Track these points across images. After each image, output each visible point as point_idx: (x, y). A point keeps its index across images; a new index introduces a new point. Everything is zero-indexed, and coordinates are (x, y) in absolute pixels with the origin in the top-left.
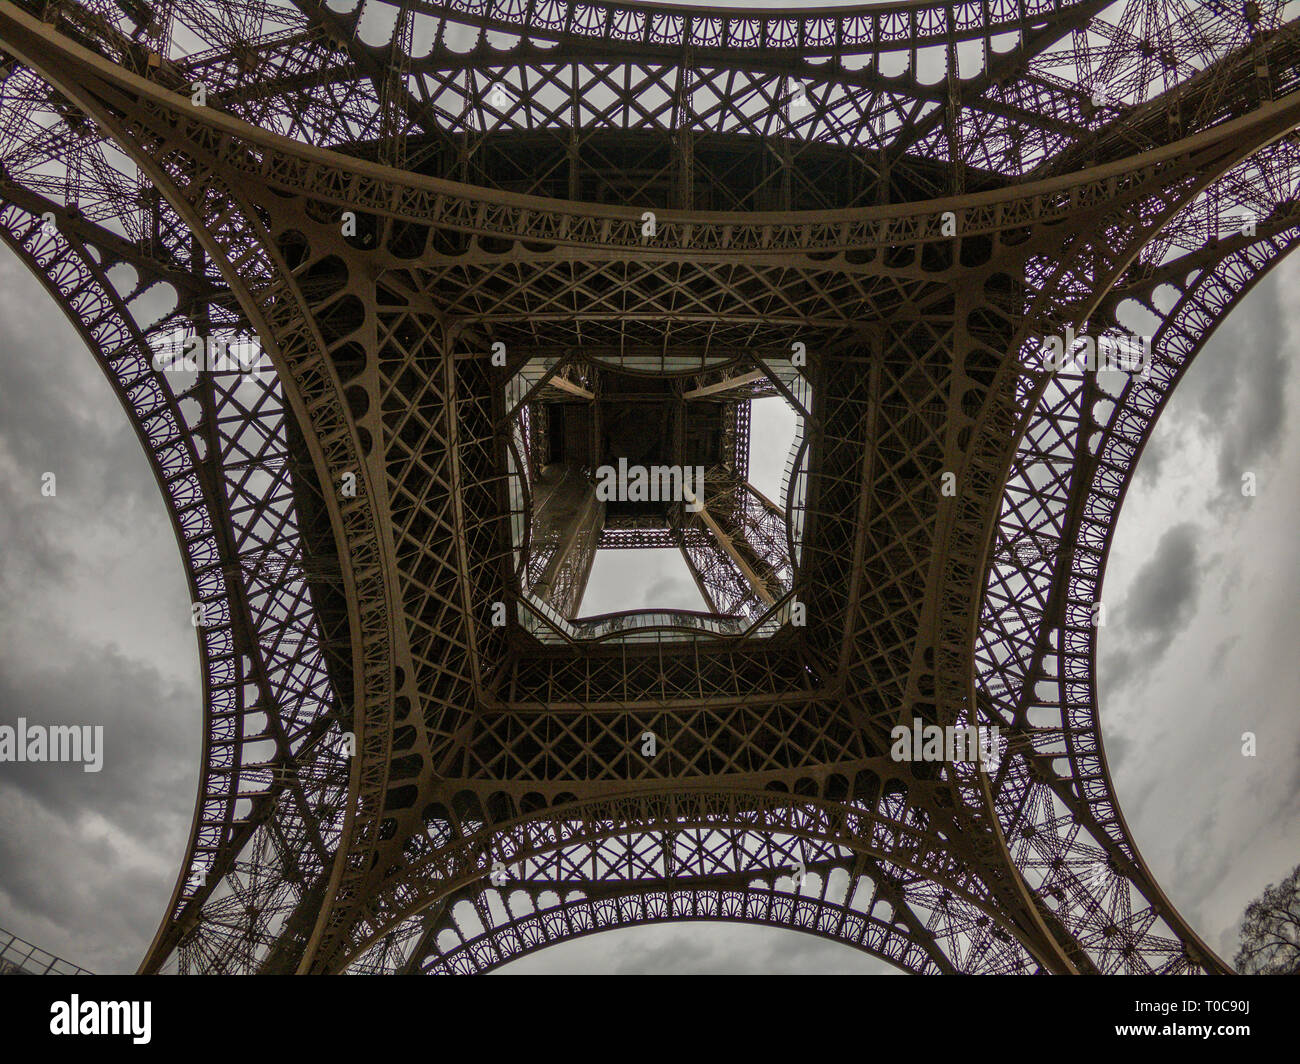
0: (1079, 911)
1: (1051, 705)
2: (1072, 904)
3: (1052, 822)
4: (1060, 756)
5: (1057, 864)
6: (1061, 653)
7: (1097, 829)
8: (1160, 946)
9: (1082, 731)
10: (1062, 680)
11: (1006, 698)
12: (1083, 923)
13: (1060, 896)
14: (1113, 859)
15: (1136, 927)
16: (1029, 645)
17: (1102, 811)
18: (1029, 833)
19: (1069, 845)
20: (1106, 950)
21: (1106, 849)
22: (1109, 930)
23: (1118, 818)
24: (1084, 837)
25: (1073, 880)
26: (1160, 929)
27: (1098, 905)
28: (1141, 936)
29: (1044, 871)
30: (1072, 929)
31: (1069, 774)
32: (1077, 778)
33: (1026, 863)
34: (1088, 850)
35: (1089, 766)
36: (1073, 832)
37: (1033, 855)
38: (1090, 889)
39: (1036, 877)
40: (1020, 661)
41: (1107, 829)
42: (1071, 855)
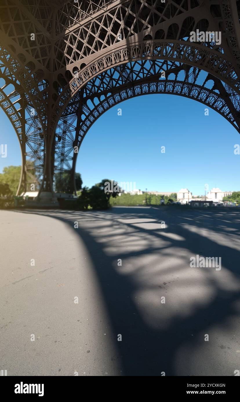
0: (60, 145)
1: (94, 104)
2: (60, 143)
3: (71, 125)
4: (85, 115)
5: (64, 132)
6: (107, 99)
7: (77, 135)
8: (68, 165)
9: (94, 116)
10: (101, 103)
11: (88, 92)
12: (59, 148)
13: (59, 140)
14: (75, 143)
15: (67, 158)
16: (104, 89)
17: (82, 133)
18: (65, 122)
19: (70, 131)
20: (59, 157)
21: (75, 140)
22: (62, 154)
23: (83, 137)
24: (74, 133)
25: (64, 139)
26: (71, 163)
27: (64, 147)
28: (67, 160)
29: (61, 131)
30: (56, 147)
31: (83, 120)
32: (84, 122)
33: (59, 126)
34: (72, 137)
35: (88, 123)
36: (73, 130)
37: (62, 127)
38: (66, 143)
39: (58, 131)
40: (99, 89)
41: (79, 137)
42: (68, 134)
